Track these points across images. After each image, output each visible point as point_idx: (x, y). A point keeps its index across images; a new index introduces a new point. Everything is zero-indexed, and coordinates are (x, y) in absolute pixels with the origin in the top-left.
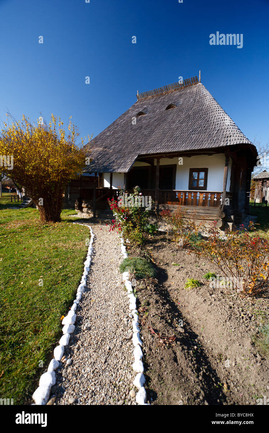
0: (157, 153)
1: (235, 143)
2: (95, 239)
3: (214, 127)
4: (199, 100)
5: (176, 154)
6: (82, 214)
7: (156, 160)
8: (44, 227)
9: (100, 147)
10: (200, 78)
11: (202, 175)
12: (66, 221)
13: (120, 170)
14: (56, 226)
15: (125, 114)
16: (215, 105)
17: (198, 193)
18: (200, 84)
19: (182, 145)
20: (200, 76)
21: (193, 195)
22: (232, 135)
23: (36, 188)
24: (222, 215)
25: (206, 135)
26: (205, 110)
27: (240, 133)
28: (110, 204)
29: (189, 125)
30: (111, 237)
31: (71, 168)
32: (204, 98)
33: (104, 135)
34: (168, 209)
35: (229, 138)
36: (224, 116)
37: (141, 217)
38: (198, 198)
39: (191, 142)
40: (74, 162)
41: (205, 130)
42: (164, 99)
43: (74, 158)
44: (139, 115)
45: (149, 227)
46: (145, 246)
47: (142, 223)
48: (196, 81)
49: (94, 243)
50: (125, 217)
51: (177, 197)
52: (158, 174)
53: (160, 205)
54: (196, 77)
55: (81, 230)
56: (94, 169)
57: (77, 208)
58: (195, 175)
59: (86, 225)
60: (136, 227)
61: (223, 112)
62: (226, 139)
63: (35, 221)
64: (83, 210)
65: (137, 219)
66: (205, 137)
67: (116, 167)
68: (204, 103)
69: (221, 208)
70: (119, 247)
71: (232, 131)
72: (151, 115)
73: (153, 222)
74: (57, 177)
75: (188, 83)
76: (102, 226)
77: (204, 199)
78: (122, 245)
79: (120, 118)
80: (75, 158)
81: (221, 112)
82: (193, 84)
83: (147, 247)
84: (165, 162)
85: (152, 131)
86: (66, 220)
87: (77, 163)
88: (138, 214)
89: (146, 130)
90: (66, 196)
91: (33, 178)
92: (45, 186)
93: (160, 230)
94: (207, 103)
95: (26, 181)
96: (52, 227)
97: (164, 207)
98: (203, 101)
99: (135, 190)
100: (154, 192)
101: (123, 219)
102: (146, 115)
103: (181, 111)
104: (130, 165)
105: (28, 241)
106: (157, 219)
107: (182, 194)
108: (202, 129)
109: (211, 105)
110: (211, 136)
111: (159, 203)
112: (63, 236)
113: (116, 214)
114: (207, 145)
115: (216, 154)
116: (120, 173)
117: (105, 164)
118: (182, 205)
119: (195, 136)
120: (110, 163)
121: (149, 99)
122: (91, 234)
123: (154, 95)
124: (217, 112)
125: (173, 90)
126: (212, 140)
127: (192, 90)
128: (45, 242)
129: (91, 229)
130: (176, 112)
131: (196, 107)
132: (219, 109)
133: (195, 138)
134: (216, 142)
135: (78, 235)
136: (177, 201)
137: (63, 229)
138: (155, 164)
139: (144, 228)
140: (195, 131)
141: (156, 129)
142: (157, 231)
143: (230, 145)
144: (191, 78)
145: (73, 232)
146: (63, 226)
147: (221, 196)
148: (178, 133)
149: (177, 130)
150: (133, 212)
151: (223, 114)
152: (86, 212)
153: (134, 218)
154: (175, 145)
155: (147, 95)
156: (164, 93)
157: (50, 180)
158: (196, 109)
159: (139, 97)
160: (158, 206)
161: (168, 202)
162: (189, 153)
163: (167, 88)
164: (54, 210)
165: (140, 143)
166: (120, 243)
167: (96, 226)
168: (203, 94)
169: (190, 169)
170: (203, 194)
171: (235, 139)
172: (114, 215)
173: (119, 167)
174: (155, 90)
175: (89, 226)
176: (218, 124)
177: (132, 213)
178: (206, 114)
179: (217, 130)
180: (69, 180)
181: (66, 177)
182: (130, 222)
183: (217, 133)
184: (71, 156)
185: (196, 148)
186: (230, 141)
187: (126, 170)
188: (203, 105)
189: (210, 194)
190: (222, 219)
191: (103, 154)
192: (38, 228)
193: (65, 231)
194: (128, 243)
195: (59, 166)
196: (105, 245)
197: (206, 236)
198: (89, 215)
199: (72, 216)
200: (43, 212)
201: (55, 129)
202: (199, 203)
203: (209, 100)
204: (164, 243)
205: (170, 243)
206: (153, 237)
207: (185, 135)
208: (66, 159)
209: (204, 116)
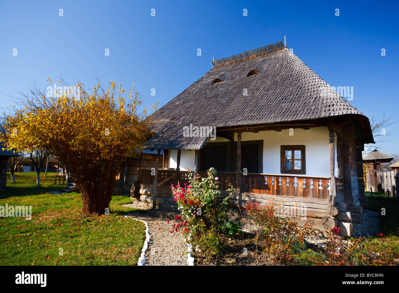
0: (237, 126)
1: (341, 114)
2: (151, 244)
3: (309, 94)
4: (286, 65)
5: (262, 127)
6: (138, 203)
7: (236, 135)
8: (85, 222)
9: (166, 118)
10: (285, 43)
11: (298, 154)
12: (115, 214)
13: (190, 146)
14: (100, 221)
15: (198, 82)
16: (307, 70)
17: (296, 178)
18: (286, 49)
19: (270, 116)
20: (285, 41)
21: (288, 181)
22: (335, 104)
23: (81, 168)
24: (333, 211)
25: (300, 104)
26: (295, 76)
27: (345, 102)
28: (174, 193)
29: (277, 92)
30: (174, 240)
31: (127, 143)
32: (293, 63)
33: (172, 104)
34: (254, 200)
35: (331, 108)
36: (320, 82)
37: (218, 210)
38: (295, 185)
39: (282, 113)
40: (132, 135)
41: (298, 98)
42: (244, 65)
43: (132, 131)
44: (215, 83)
45: (228, 225)
46: (223, 257)
47: (219, 219)
48: (281, 47)
49: (148, 250)
50: (195, 212)
51: (266, 183)
52: (239, 152)
53: (243, 194)
54: (281, 42)
55: (134, 228)
56: (157, 144)
57: (133, 195)
58: (289, 154)
59: (141, 220)
60: (210, 229)
61: (319, 78)
62: (328, 108)
63: (75, 212)
64: (141, 198)
65: (212, 214)
66: (299, 106)
67: (185, 143)
68: (293, 68)
69: (331, 200)
70: (185, 259)
71: (334, 99)
72: (229, 82)
73: (233, 218)
74: (109, 154)
75: (272, 49)
76: (163, 222)
77: (304, 186)
78: (189, 255)
79: (193, 86)
80: (134, 130)
81: (316, 77)
82: (278, 50)
83: (226, 258)
84: (248, 137)
85: (231, 100)
86: (116, 212)
87: (135, 136)
88: (213, 207)
89: (223, 99)
90: (122, 178)
91: (79, 155)
92: (93, 165)
93: (244, 230)
94: (298, 69)
95: (70, 158)
96: (95, 222)
97: (248, 196)
98: (291, 66)
99: (209, 173)
100: (235, 175)
101: (192, 214)
102: (223, 82)
103: (266, 77)
104: (204, 141)
105: (56, 244)
106: (239, 213)
107: (273, 180)
108: (294, 96)
109: (302, 70)
110: (308, 104)
111: (242, 191)
112: (106, 237)
113: (181, 207)
114: (302, 116)
115: (316, 127)
116: (190, 150)
117: (171, 139)
118: (273, 194)
119: (286, 106)
120: (178, 138)
121: (227, 66)
122: (146, 235)
123: (233, 62)
124: (312, 78)
125: (255, 56)
126: (309, 109)
127: (277, 55)
128: (79, 246)
129: (147, 227)
130: (259, 78)
131: (283, 73)
132: (313, 75)
133: (286, 107)
134: (315, 112)
135: (128, 236)
136: (266, 189)
137: (109, 225)
138: (236, 139)
139: (222, 227)
140: (285, 99)
141: (235, 98)
142: (241, 232)
143: (333, 116)
144: (276, 44)
145: (122, 231)
146: (110, 221)
147: (329, 184)
148: (263, 102)
149: (262, 98)
150: (206, 203)
151: (319, 80)
152: (145, 201)
153: (207, 212)
154: (261, 115)
155: (225, 62)
156: (244, 60)
157: (100, 158)
158: (285, 75)
159: (216, 63)
160: (240, 196)
161: (254, 190)
162: (279, 125)
163: (247, 54)
164: (101, 197)
165: (217, 113)
166: (186, 252)
167: (155, 222)
168: (291, 59)
169: (281, 146)
170: (302, 180)
171: (340, 109)
172: (179, 209)
173: (189, 142)
174: (233, 56)
175: (145, 222)
176: (314, 91)
177: (205, 205)
178: (298, 80)
179: (314, 97)
180: (124, 158)
181: (120, 154)
182: (201, 220)
183: (315, 102)
184: (129, 128)
185: (289, 120)
186: (333, 110)
187: (198, 147)
188: (292, 71)
189: (312, 180)
190: (333, 216)
191: (169, 127)
192: (76, 222)
193: (111, 229)
194: (198, 252)
195: (113, 140)
196: (165, 254)
197: (313, 242)
198: (148, 205)
199: (125, 205)
200: (87, 200)
201: (112, 97)
202: (298, 192)
203: (299, 65)
204: (252, 253)
205: (260, 254)
206: (234, 241)
207: (272, 104)
208: (123, 132)
209: (295, 82)
